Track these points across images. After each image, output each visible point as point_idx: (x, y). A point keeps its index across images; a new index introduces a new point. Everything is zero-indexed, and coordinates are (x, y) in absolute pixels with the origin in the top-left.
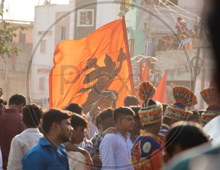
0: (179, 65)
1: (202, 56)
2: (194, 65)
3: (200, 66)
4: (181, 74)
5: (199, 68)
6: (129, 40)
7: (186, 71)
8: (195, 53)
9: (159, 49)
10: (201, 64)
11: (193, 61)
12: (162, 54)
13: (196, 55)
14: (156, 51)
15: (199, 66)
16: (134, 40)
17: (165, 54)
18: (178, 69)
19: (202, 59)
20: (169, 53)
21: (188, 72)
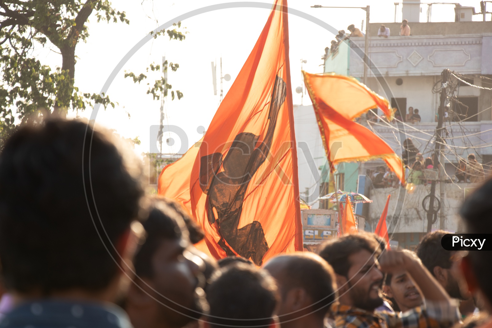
0: (407, 210)
1: (439, 195)
2: (427, 209)
3: (436, 209)
4: (410, 223)
5: (436, 213)
6: (337, 175)
7: (417, 218)
8: (427, 190)
9: (377, 186)
10: (438, 205)
11: (425, 202)
12: (381, 193)
13: (430, 193)
14: (372, 189)
15: (434, 209)
16: (343, 174)
17: (385, 193)
18: (405, 215)
19: (439, 199)
20: (391, 191)
21: (421, 219)
